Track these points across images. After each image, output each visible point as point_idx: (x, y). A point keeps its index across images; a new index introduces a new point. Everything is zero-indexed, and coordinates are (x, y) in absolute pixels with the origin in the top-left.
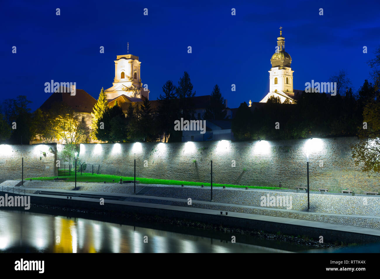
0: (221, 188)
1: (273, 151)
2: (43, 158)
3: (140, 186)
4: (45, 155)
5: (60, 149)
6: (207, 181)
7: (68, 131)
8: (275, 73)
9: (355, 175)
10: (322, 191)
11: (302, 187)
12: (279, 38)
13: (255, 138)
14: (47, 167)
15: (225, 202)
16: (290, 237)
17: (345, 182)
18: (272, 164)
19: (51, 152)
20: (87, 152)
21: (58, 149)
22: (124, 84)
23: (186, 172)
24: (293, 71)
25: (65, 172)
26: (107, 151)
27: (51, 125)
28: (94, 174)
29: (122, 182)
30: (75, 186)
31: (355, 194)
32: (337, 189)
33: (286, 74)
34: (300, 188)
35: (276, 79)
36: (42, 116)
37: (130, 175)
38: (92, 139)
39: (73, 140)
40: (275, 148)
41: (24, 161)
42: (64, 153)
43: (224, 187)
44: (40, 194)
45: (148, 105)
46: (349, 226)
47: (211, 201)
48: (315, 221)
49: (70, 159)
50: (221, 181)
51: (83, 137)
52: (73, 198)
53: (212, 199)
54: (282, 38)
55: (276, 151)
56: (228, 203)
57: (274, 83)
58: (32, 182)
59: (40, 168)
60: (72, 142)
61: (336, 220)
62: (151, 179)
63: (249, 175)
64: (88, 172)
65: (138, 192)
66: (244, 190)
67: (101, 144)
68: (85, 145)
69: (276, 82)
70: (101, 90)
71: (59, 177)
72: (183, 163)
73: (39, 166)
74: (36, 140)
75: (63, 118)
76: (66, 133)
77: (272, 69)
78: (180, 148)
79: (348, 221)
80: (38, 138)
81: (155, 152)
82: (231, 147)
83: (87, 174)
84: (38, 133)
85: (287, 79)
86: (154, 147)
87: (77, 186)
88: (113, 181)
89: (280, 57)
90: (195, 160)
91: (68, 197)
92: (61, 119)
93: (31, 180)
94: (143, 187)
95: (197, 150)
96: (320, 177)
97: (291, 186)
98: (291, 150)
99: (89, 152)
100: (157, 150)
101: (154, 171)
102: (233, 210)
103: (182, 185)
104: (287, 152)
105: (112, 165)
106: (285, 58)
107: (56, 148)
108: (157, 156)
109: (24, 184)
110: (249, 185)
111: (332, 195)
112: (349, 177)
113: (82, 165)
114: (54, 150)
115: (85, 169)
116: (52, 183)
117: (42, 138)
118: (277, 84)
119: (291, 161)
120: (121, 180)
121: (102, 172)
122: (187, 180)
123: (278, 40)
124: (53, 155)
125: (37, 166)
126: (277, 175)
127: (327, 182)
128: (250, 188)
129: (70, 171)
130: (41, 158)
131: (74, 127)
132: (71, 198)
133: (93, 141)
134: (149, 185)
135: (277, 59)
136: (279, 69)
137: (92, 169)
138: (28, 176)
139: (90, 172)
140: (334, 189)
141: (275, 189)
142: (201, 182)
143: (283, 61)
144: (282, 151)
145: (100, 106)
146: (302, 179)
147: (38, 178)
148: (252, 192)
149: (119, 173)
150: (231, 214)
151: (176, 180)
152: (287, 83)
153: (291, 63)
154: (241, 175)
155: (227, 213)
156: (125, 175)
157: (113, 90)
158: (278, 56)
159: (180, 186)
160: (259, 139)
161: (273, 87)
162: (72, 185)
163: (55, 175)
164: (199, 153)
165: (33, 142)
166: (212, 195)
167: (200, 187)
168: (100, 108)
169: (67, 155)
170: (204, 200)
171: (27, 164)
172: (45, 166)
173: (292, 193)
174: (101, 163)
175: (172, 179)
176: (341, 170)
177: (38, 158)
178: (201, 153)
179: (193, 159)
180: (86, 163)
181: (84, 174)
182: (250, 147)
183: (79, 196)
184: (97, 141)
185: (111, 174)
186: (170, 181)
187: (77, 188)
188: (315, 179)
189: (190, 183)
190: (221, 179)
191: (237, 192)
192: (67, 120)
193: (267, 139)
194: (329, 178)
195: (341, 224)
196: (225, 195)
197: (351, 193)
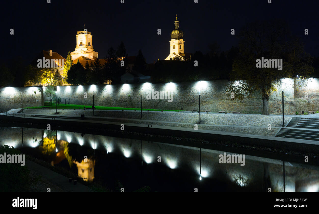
0: (147, 111)
1: (177, 89)
2: (34, 95)
3: (97, 111)
4: (35, 93)
5: (44, 89)
6: (137, 107)
7: (49, 78)
8: (173, 42)
9: (226, 102)
10: (207, 112)
11: (195, 110)
12: (176, 22)
13: (166, 81)
14: (37, 101)
15: (149, 120)
16: (190, 139)
17: (220, 106)
18: (177, 96)
19: (39, 91)
20: (61, 91)
21: (43, 89)
22: (82, 49)
23: (124, 102)
24: (184, 42)
25: (48, 103)
26: (74, 90)
27: (38, 74)
28: (66, 104)
29: (85, 109)
30: (56, 112)
31: (227, 113)
32: (216, 110)
33: (180, 43)
34: (194, 110)
35: (174, 46)
36: (32, 69)
37: (89, 104)
38: (63, 83)
39: (52, 83)
40: (179, 87)
41: (23, 97)
42: (47, 92)
43: (148, 111)
44: (34, 117)
45: (99, 62)
46: (225, 132)
47: (141, 119)
48: (204, 129)
49: (51, 95)
50: (146, 107)
51: (58, 82)
52: (55, 119)
53: (141, 118)
54: (178, 22)
55: (179, 89)
56: (152, 120)
57: (173, 48)
58: (29, 109)
59: (32, 101)
60: (51, 85)
61: (217, 129)
62: (102, 107)
63: (163, 104)
64: (62, 103)
65: (95, 115)
66: (161, 112)
67: (70, 86)
68: (60, 87)
69: (174, 48)
70: (69, 53)
71: (45, 107)
72: (122, 97)
73: (32, 100)
74: (28, 84)
75: (46, 71)
76: (47, 79)
77: (172, 40)
78: (120, 88)
79: (223, 129)
80: (30, 83)
81: (104, 90)
82: (152, 87)
83: (62, 104)
84: (30, 79)
85: (181, 46)
86: (104, 87)
87: (57, 112)
88: (79, 108)
89: (176, 33)
90: (129, 95)
91: (52, 119)
92: (44, 71)
93: (27, 109)
94: (98, 111)
95: (131, 89)
96: (205, 104)
97: (188, 109)
98: (188, 88)
99: (62, 91)
100: (106, 89)
101: (104, 102)
102: (155, 124)
103: (123, 110)
104: (186, 89)
105: (78, 99)
106: (179, 33)
107: (42, 89)
108: (106, 93)
109: (23, 111)
110: (163, 109)
111: (213, 114)
112: (223, 103)
113: (58, 99)
114: (41, 90)
115: (60, 101)
116: (41, 110)
117: (32, 83)
118: (175, 49)
119: (188, 95)
120: (84, 108)
121: (71, 103)
122: (125, 107)
123: (175, 23)
124: (41, 93)
125: (30, 100)
126: (180, 103)
127: (210, 107)
128: (164, 111)
129: (51, 103)
130: (33, 95)
131: (52, 76)
132: (54, 119)
133: (64, 84)
134: (102, 110)
135: (175, 34)
136: (176, 40)
137: (65, 101)
138: (26, 106)
139: (64, 103)
140: (214, 110)
141: (179, 111)
142: (134, 108)
143: (178, 35)
144: (182, 88)
145: (68, 63)
146: (195, 105)
147: (31, 107)
148: (166, 113)
149: (82, 104)
150: (154, 127)
151: (118, 107)
152: (181, 48)
153: (183, 36)
154: (158, 103)
155: (152, 126)
156: (86, 105)
157: (75, 53)
158: (175, 32)
159: (121, 111)
160: (169, 82)
161: (172, 51)
162: (54, 111)
163: (42, 105)
164: (132, 91)
165: (26, 86)
166: (141, 115)
167: (133, 111)
168: (68, 64)
169: (49, 93)
170: (137, 119)
171: (24, 99)
172: (35, 100)
173: (190, 113)
174: (71, 98)
175: (115, 107)
176: (218, 99)
177: (32, 95)
178: (133, 90)
179: (128, 94)
180: (61, 98)
181: (60, 104)
182: (163, 87)
183: (59, 118)
184: (67, 84)
185: (77, 104)
186: (114, 108)
187: (57, 113)
188: (202, 104)
189: (127, 108)
190: (146, 106)
191: (156, 113)
192: (48, 71)
193: (173, 82)
194: (211, 104)
195: (220, 131)
196: (150, 116)
197: (224, 112)
